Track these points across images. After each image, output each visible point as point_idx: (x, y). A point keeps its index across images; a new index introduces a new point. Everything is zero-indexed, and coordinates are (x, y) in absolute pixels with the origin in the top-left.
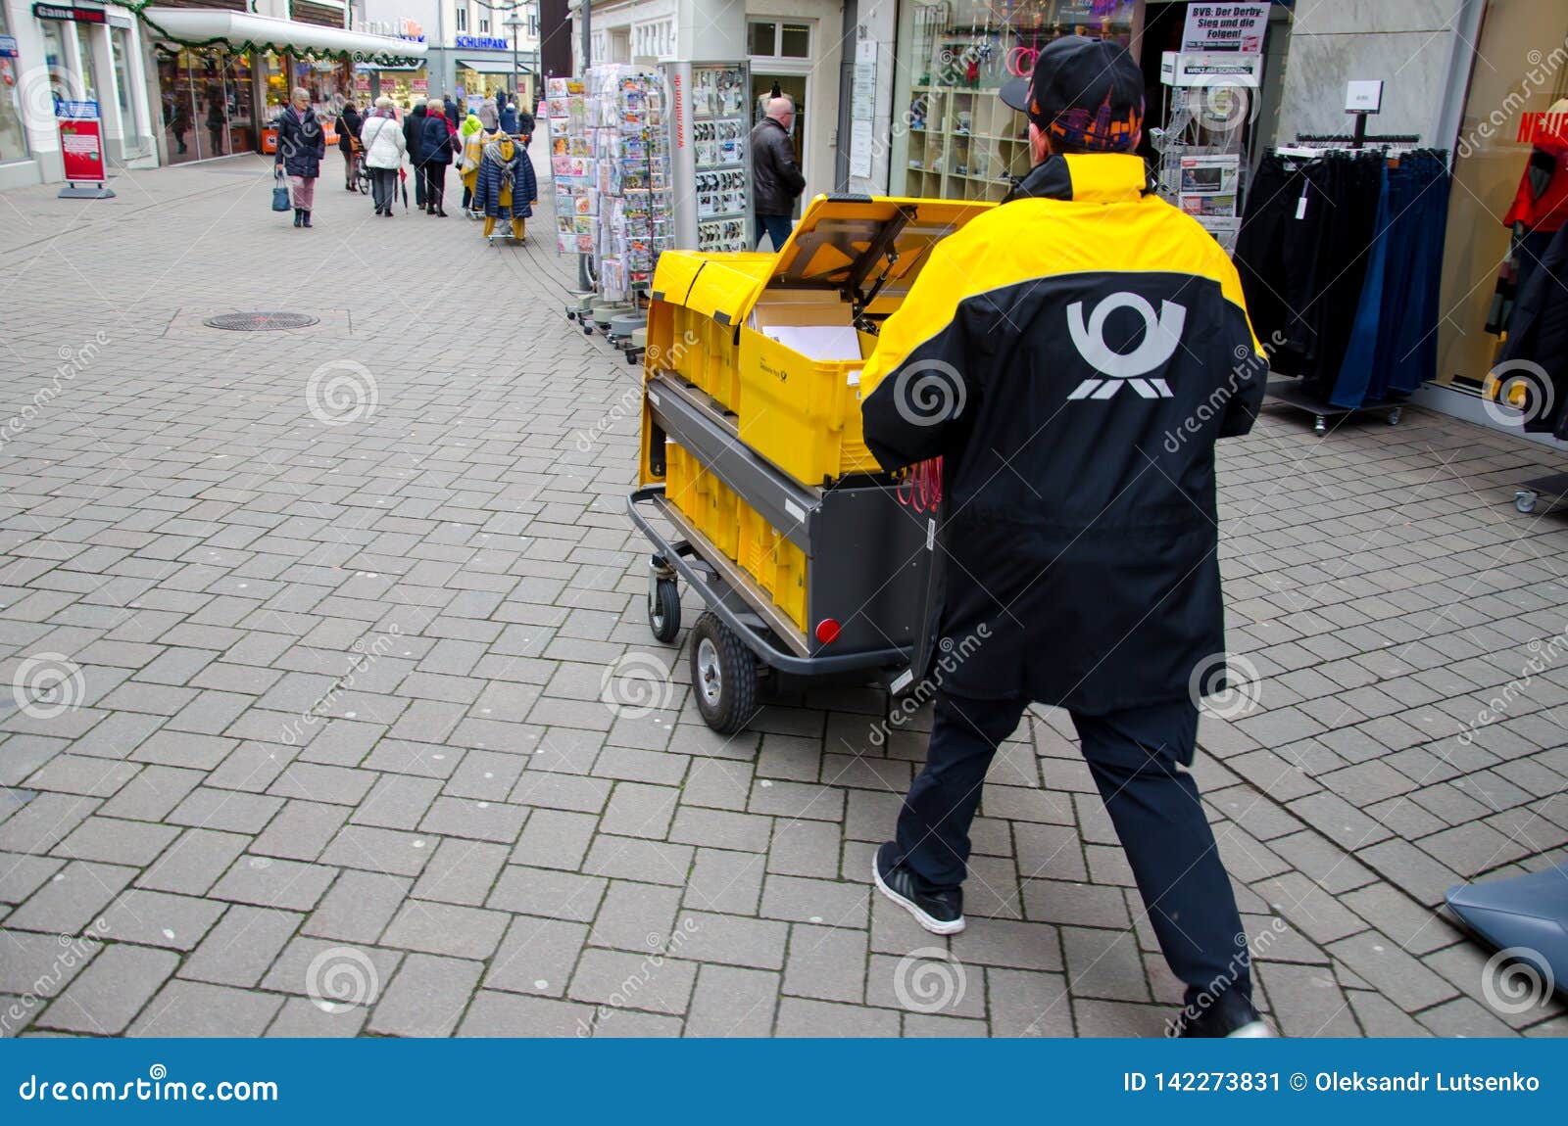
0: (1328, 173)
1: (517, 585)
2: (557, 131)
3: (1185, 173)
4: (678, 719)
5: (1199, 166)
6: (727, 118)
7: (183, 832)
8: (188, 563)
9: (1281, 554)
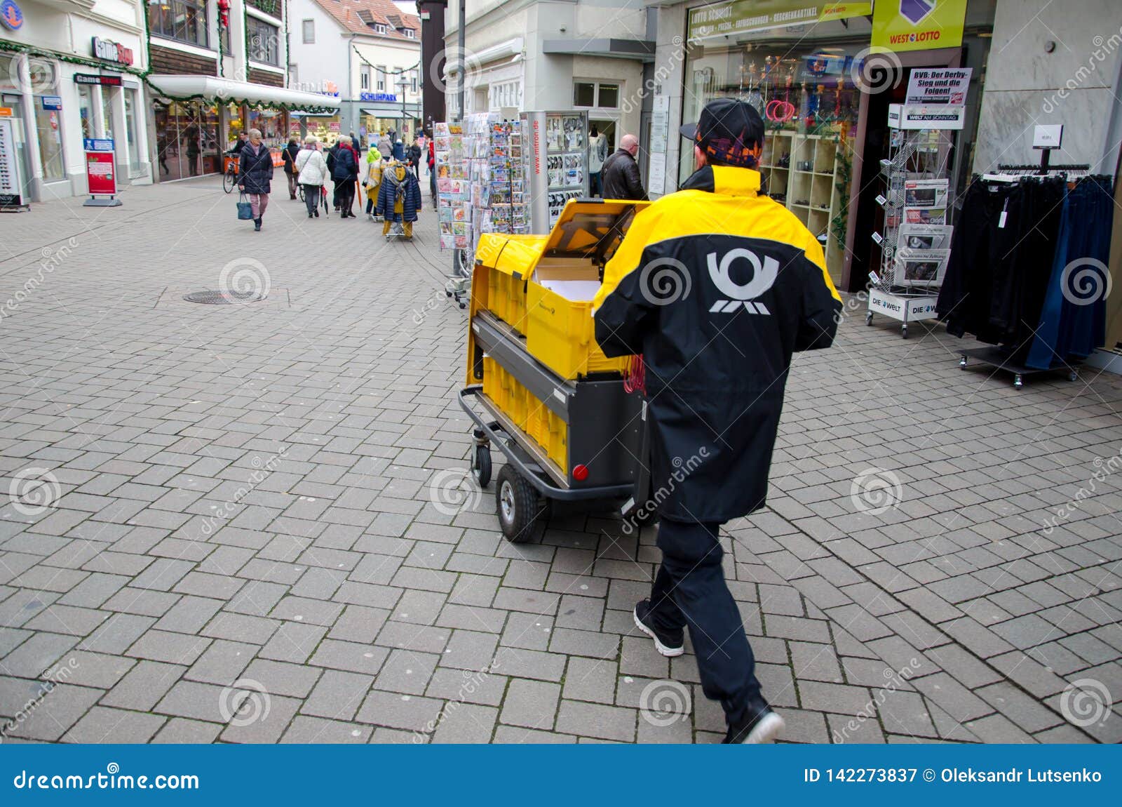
0: (1024, 194)
1: (422, 508)
2: (441, 161)
3: (908, 192)
4: (554, 623)
5: (918, 188)
6: (571, 152)
7: (168, 721)
8: (172, 488)
9: (1003, 485)
